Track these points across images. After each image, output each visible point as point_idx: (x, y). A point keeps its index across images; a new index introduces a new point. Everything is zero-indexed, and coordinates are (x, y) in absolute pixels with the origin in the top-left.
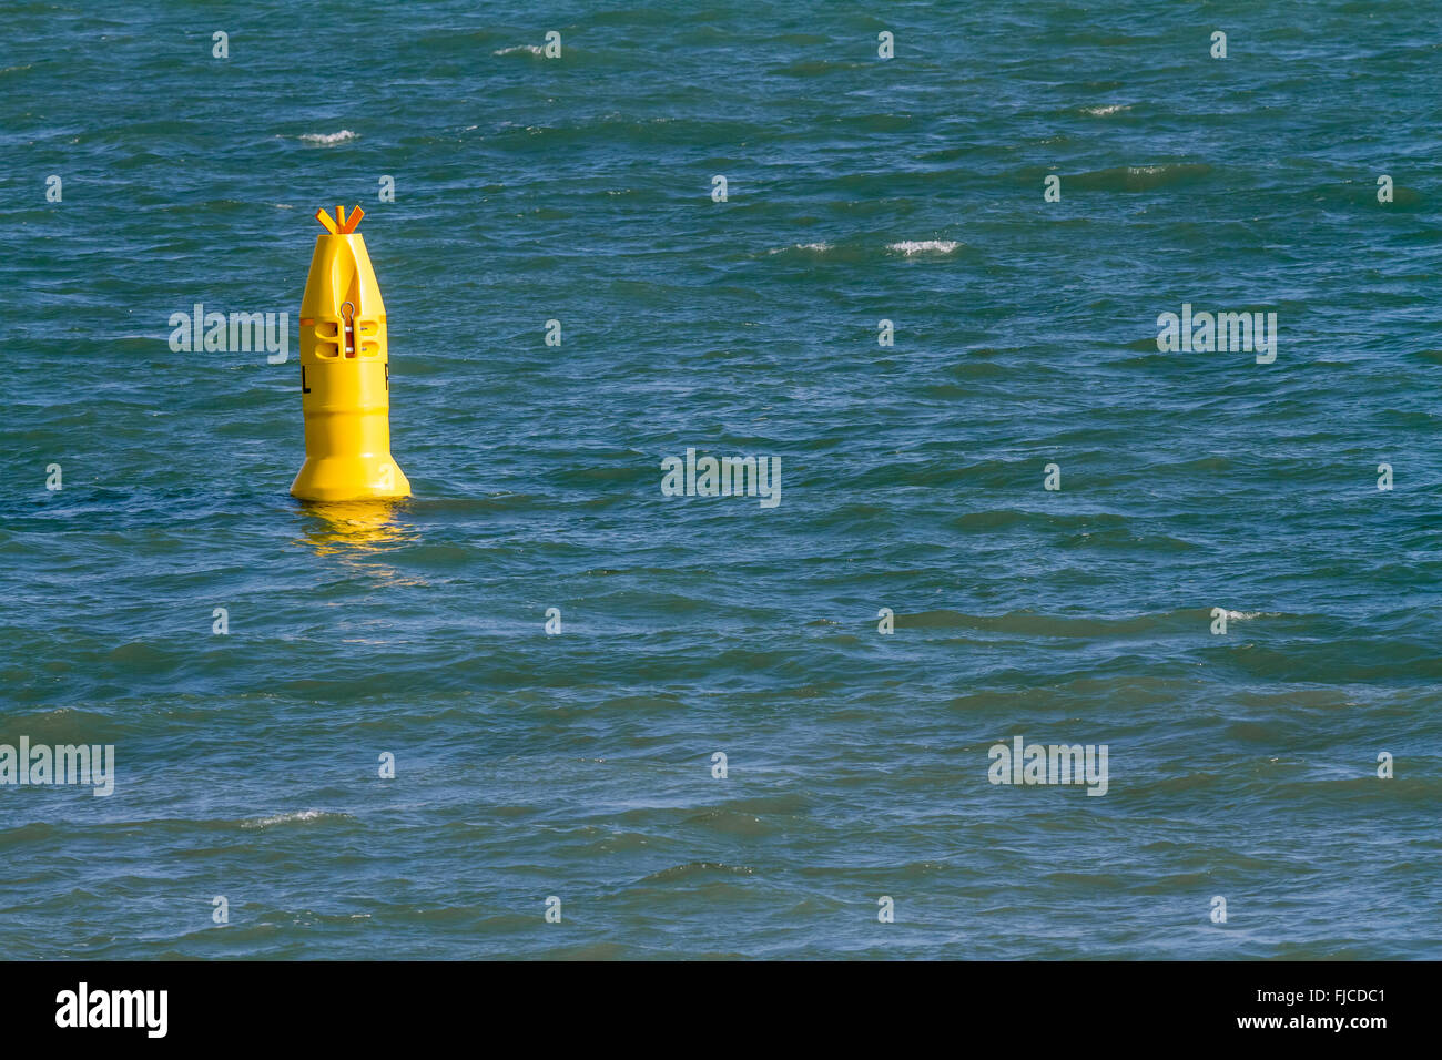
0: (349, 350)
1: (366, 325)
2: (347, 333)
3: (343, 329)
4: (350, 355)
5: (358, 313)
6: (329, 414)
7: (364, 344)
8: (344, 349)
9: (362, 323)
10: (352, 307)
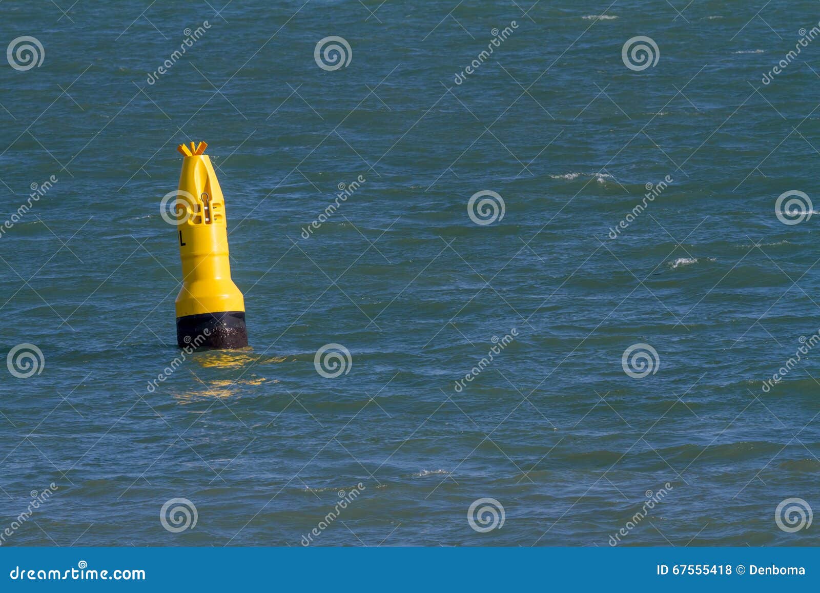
0: (207, 220)
1: (216, 205)
2: (205, 210)
3: (203, 208)
4: (208, 223)
5: (211, 199)
6: (195, 256)
7: (215, 216)
8: (204, 219)
9: (214, 204)
10: (207, 196)
